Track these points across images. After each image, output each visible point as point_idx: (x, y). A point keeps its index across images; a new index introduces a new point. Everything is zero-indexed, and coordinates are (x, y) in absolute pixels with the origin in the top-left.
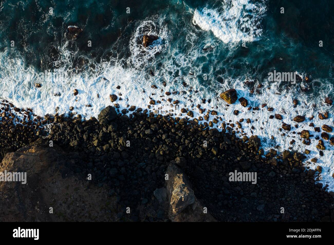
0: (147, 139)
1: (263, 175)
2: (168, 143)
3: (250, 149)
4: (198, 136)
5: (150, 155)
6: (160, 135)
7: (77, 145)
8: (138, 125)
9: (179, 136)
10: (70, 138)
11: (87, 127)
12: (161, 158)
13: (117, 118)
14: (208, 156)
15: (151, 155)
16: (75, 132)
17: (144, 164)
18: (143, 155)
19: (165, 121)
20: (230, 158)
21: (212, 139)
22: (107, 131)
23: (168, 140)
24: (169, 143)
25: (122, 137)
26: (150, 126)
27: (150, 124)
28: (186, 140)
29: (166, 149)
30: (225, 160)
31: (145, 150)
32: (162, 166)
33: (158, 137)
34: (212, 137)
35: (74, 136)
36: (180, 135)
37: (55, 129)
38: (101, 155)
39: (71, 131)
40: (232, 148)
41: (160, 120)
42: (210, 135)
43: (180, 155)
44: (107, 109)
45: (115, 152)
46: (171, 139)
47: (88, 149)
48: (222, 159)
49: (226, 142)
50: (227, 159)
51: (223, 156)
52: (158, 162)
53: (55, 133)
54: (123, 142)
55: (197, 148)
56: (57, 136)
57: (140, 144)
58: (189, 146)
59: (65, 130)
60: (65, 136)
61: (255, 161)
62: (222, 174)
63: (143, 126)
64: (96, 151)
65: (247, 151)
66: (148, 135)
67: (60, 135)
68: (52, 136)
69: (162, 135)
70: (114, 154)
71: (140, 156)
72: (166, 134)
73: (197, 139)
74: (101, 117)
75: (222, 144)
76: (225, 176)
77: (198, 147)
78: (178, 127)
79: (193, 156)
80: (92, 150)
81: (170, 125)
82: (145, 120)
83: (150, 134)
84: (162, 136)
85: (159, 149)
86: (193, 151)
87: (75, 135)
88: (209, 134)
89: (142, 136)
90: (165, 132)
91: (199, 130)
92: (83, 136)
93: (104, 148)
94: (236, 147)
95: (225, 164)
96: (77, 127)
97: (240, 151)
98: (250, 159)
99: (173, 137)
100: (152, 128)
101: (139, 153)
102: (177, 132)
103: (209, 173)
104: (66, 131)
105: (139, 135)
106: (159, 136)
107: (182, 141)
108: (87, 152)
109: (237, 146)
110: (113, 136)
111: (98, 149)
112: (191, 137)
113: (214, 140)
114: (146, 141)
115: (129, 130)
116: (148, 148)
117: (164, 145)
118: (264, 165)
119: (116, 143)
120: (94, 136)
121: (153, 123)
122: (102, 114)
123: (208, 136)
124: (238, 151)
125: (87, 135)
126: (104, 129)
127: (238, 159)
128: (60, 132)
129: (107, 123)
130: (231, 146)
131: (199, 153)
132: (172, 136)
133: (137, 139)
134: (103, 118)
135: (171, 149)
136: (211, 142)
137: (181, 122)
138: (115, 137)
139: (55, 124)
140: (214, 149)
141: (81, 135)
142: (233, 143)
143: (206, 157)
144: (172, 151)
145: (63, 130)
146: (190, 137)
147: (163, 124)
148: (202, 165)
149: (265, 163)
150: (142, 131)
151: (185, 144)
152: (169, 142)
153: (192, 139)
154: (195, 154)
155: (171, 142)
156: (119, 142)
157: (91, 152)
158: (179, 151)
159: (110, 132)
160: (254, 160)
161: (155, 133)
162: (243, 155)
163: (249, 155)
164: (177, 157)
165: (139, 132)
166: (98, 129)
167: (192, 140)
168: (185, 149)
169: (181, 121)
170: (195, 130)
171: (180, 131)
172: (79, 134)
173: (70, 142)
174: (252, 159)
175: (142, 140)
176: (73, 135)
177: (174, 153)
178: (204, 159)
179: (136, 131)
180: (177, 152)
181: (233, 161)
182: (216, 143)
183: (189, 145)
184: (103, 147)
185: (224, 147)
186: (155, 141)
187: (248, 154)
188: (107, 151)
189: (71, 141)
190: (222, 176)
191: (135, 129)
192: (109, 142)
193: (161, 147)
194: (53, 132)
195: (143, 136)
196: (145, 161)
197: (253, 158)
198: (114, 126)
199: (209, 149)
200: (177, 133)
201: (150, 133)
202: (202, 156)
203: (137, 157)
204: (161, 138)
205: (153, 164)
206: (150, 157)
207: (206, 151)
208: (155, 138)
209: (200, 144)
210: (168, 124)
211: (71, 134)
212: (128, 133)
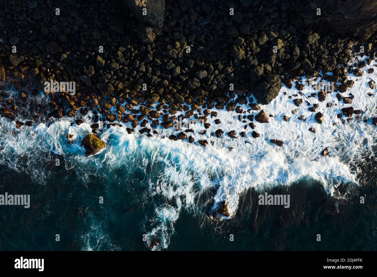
0: (202, 62)
1: (26, 38)
2: (171, 61)
3: (52, 73)
4: (128, 80)
5: (194, 38)
6: (184, 72)
7: (308, 35)
8: (219, 82)
9: (156, 75)
10: (320, 46)
11: (296, 67)
12: (177, 35)
13: (252, 88)
14: (109, 52)
15: (192, 40)
16: (314, 57)
17: (201, 24)
18: (206, 37)
19: (180, 94)
20: (77, 55)
21: (107, 78)
22: (264, 66)
23: (171, 66)
24: (169, 61)
25: (241, 58)
26: (201, 83)
27: (202, 87)
28: (144, 70)
29: (171, 51)
30: (84, 50)
31: (203, 46)
32: (173, 24)
33: (187, 69)
34: (107, 81)
35: (313, 50)
36: (155, 77)
37: (344, 57)
38: (270, 25)
39: (320, 58)
40: (78, 70)
41: (187, 96)
42: (111, 83)
43: (149, 45)
44: (270, 98)
45: (249, 33)
46: (167, 68)
47: (290, 32)
48: (88, 51)
49: (86, 77)
50: (81, 52)
51: (87, 56)
52: (181, 29)
53: (343, 52)
54: (239, 50)
55: (127, 61)
56: (340, 47)
57: (211, 53)
58: (138, 62)
59: (329, 58)
60: (328, 49)
61: (41, 56)
62: (83, 28)
63: (211, 82)
64: (279, 31)
65: (55, 69)
66: (202, 68)
67: (337, 49)
68: (348, 46)
69: (182, 73)
70: (250, 30)
71: (209, 34)
72: (175, 75)
73: (129, 74)
74: (278, 84)
75: (91, 73)
76: (79, 26)
77: (125, 63)
78: (159, 89)
79: (131, 48)
80: (284, 32)
81: (172, 89)
82: (211, 91)
83: (199, 71)
84: (181, 71)
85: (183, 50)
86: (131, 56)
87: (313, 52)
88: (113, 85)
89: (211, 66)
90: (178, 78)
91: (129, 89)
92: (301, 53)
93: (266, 38)
94: (72, 72)
95: (83, 43)
96: (311, 65)
97: (65, 68)
98: (49, 59)
99: (165, 72)
100: (198, 80)
101: (212, 38)
102: (160, 82)
103: (103, 26)
104: (327, 57)
105: (216, 68)
106: (185, 70)
107: (150, 69)
108: (292, 27)
109: (71, 74)
110: (254, 59)
111: (276, 34)
112: (138, 76)
113: (103, 77)
114: (204, 59)
115: (232, 72)
116: (198, 49)
117: (176, 57)
118: (29, 53)
119: (248, 49)
120: (284, 54)
121: (197, 88)
122: (277, 89)
123: (114, 83)
124: (67, 67)
125: (294, 54)
126: (269, 68)
127: (65, 56)
128: (336, 54)
129: (267, 77)
130: (80, 74)
131: (123, 54)
132: (167, 73)
133: (217, 61)
134: (273, 83)
135: (164, 53)
136: (107, 73)
137: (157, 96)
138: (251, 58)
139: (346, 66)
140: (102, 64)
141: (304, 53)
142: (77, 77)
143: (111, 49)
144: (162, 50)
145: (332, 57)
146: (140, 76)
147: (183, 89)
148: (115, 37)
149: (28, 57)
150: (212, 74)
151: (146, 65)
152: (169, 63)
153: (136, 75)
154: (128, 52)
155: (166, 64)
156: (244, 52)
157: (285, 29)
158: (152, 52)
159: (260, 65)
160: (43, 57)
161: (192, 74)
162: (59, 62)
163: (52, 64)
164: (153, 42)
165: (216, 72)
166: (278, 67)
167: (135, 72)
168: (143, 56)
169: (157, 98)
170: (134, 89)
171: (156, 82)
172: (306, 55)
173: (319, 40)
174: (46, 58)
175: (209, 60)
176: (315, 52)
177: (159, 48)
178: (113, 46)
179: (221, 72)
180: (155, 51)
181: (72, 51)
182: (101, 74)
183: (140, 64)
184: (268, 40)
185: (88, 69)
186: (190, 60)
187: (54, 65)
188: (261, 33)
189: (317, 43)
190: (83, 25)
191: (223, 76)
192: (259, 50)
193: (180, 53)
194: (346, 52)
195: (209, 66)
196: (201, 28)
197: (45, 61)
198: (256, 75)
199: (109, 62)
200: (160, 80)
201: (200, 73)
202: (118, 50)
203: (214, 32)
204: (182, 68)
205: (188, 26)
206: (195, 36)
207: (113, 58)
208: (192, 66)
209: (123, 68)
210: (175, 91)
211: (319, 53)
212: (233, 67)
